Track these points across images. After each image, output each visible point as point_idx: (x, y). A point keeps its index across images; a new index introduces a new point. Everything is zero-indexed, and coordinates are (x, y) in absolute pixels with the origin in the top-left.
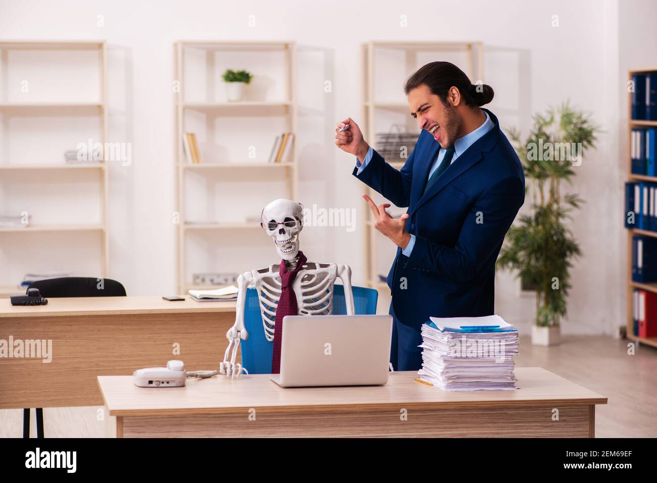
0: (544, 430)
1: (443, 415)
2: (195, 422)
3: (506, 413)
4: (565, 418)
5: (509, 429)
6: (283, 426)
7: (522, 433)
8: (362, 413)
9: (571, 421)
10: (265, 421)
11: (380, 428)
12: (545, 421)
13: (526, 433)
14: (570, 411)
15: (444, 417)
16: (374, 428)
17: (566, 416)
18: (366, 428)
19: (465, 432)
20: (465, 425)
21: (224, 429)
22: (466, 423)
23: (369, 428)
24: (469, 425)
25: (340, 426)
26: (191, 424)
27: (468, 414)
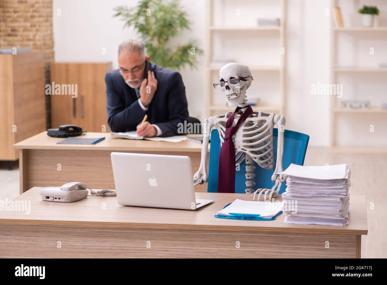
0: (319, 252)
1: (237, 235)
2: (47, 230)
3: (287, 237)
4: (336, 244)
5: (289, 250)
6: (113, 237)
7: (301, 253)
8: (172, 230)
9: (341, 247)
10: (99, 232)
11: (187, 242)
12: (319, 245)
13: (304, 253)
14: (340, 238)
15: (238, 237)
16: (182, 243)
17: (337, 242)
18: (176, 242)
19: (254, 250)
20: (254, 244)
21: (69, 237)
22: (255, 243)
23: (178, 242)
24: (258, 245)
25: (156, 240)
26: (45, 231)
27: (257, 236)
